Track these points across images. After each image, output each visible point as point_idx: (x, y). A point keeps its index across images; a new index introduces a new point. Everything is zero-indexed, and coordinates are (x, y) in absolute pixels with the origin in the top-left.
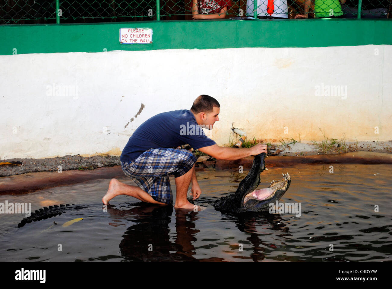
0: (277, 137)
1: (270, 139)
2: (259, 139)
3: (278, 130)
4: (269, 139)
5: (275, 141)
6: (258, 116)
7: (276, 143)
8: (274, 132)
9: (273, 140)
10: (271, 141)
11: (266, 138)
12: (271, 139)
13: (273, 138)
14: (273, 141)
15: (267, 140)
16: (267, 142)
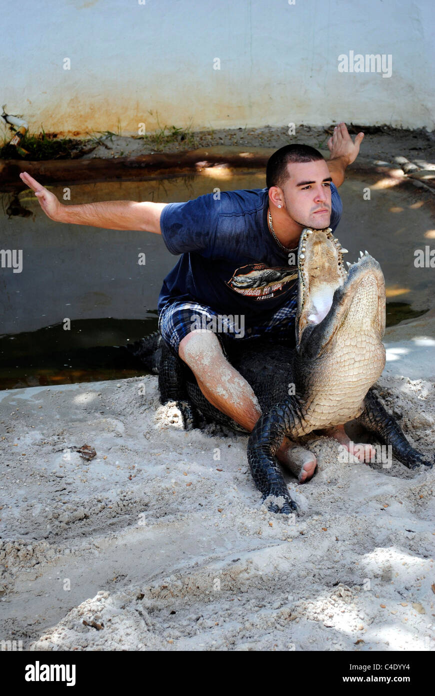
0: (80, 126)
1: (69, 132)
2: (50, 132)
3: (81, 116)
4: (67, 131)
5: (77, 134)
6: (46, 93)
7: (79, 137)
8: (75, 119)
9: (74, 132)
10: (71, 134)
11: (62, 130)
12: (70, 130)
13: (74, 130)
14: (75, 135)
15: (64, 132)
16: (64, 136)
